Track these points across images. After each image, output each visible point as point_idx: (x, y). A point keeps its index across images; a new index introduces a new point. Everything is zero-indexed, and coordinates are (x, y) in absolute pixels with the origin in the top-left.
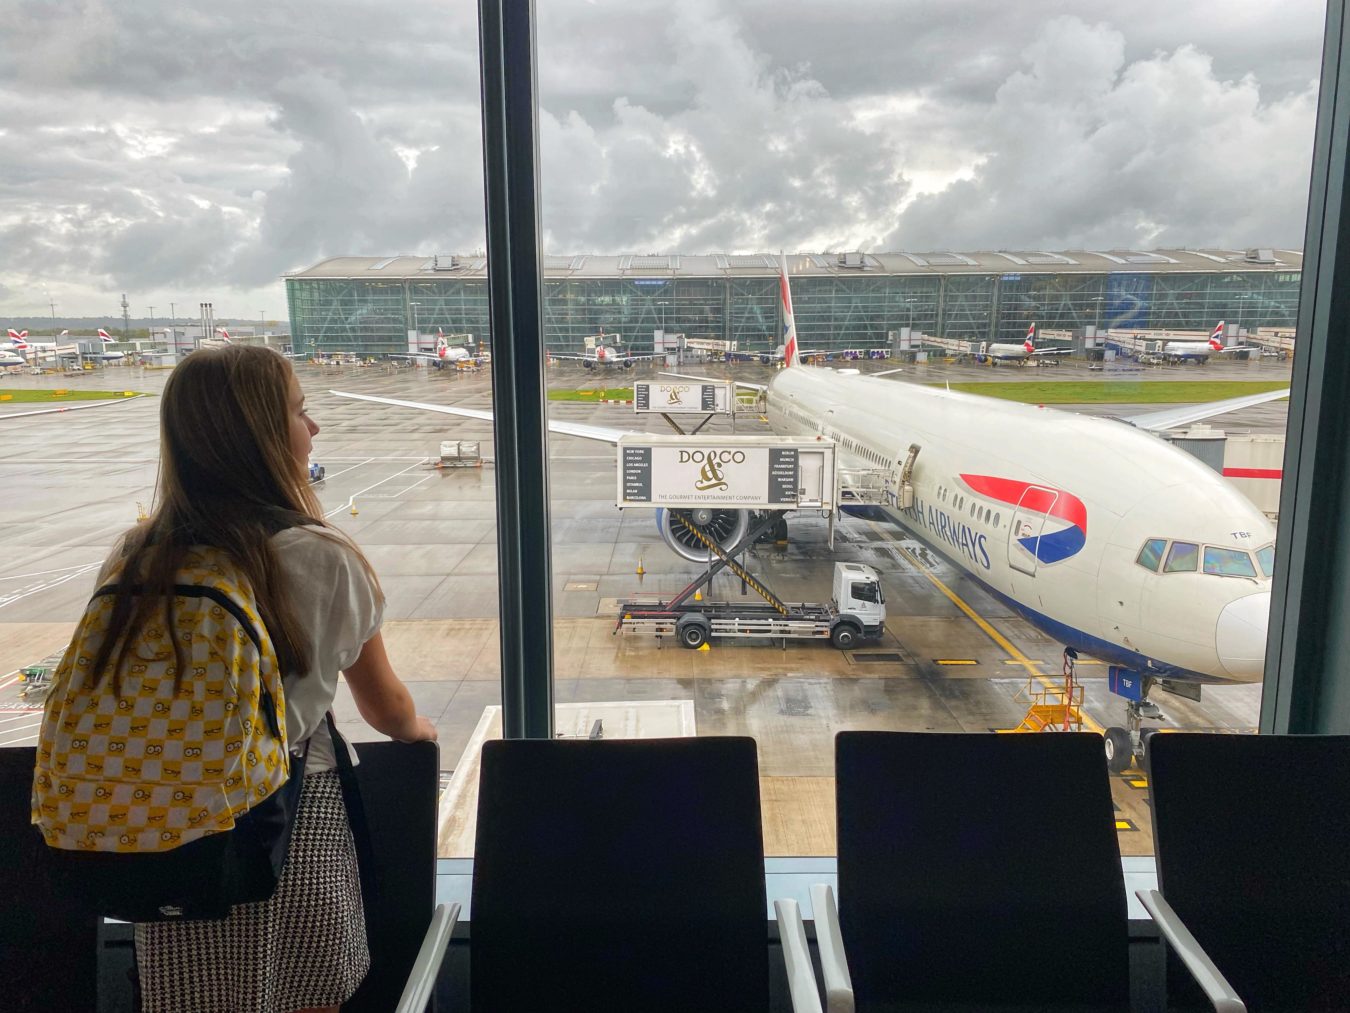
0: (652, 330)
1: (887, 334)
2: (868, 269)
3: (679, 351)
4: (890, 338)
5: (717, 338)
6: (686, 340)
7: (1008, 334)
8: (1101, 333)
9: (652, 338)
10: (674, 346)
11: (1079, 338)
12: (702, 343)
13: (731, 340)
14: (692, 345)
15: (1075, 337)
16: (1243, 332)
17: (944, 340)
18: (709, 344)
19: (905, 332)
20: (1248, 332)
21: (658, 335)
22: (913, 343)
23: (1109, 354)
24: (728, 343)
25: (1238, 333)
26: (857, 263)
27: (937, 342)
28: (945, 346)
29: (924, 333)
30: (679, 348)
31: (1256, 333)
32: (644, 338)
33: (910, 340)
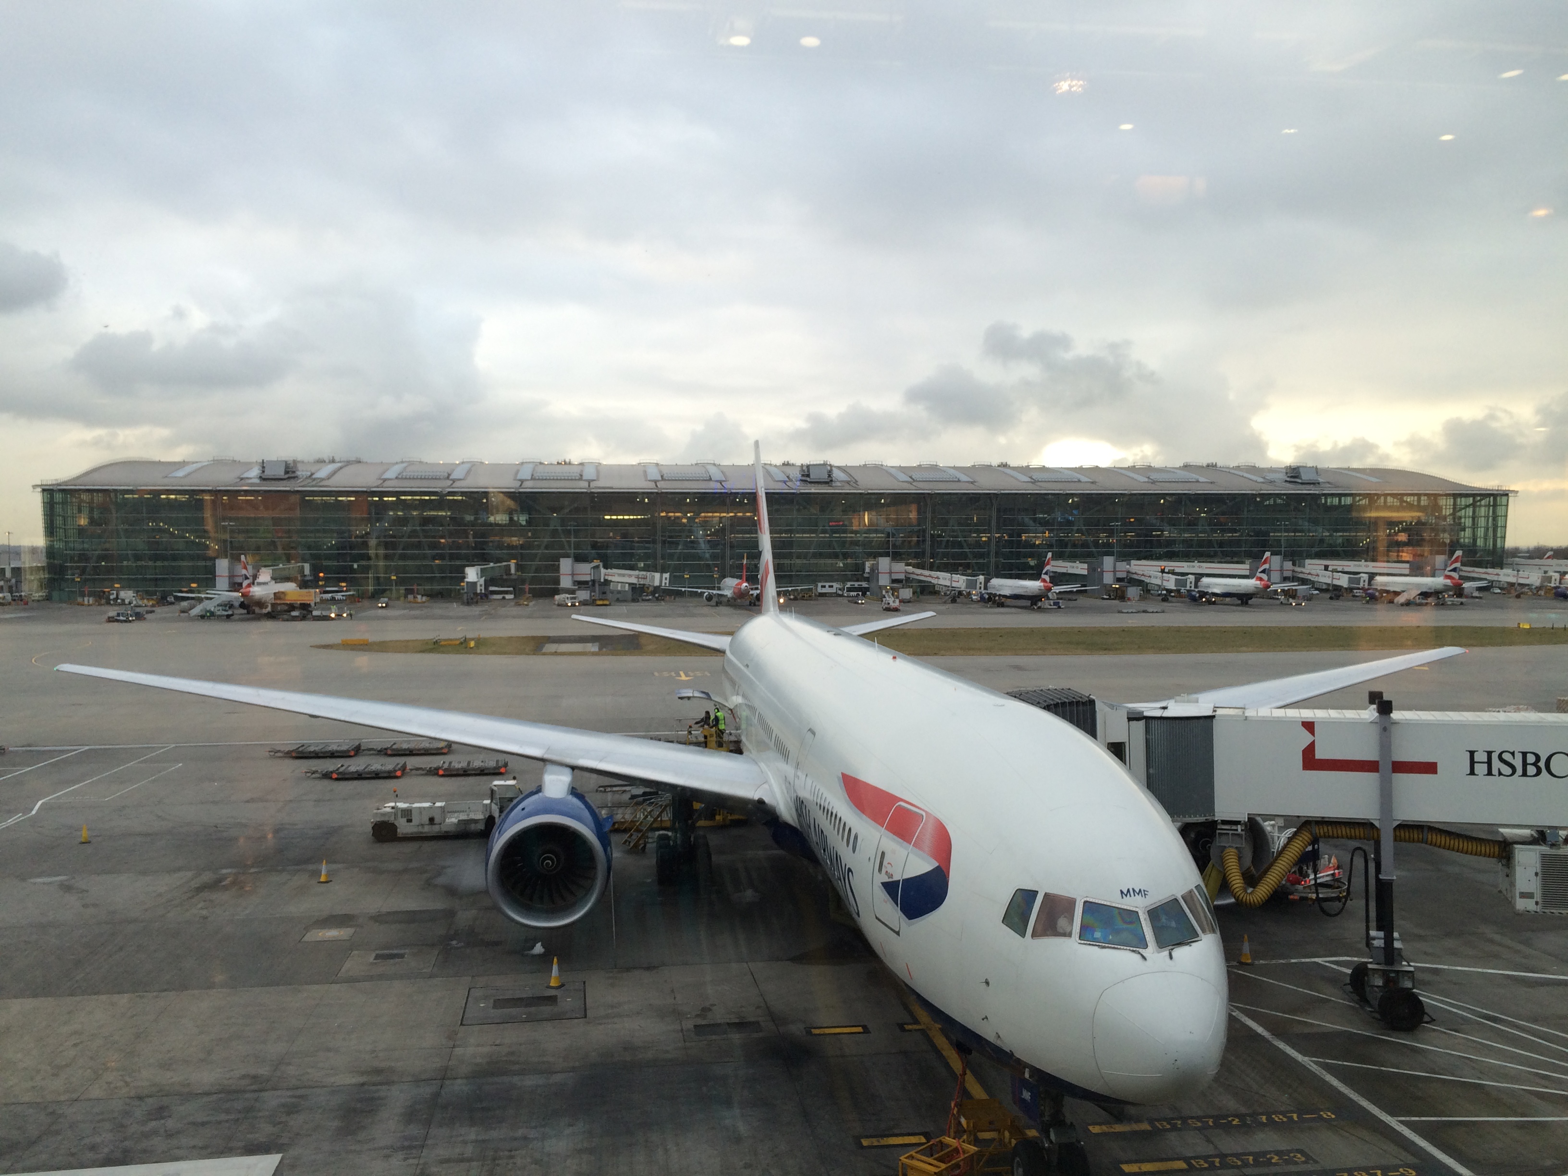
0: (557, 558)
1: (864, 564)
2: (839, 484)
3: (594, 585)
4: (867, 570)
5: (646, 569)
6: (603, 571)
7: (1011, 567)
8: (1122, 566)
9: (557, 569)
10: (587, 578)
11: (1095, 573)
12: (624, 575)
13: (663, 571)
14: (610, 578)
15: (1092, 570)
16: (1288, 565)
17: (933, 573)
18: (630, 576)
19: (884, 563)
20: (1294, 565)
21: (566, 565)
22: (895, 577)
23: (1133, 592)
24: (657, 575)
25: (1282, 567)
26: (824, 477)
27: (925, 575)
28: (934, 581)
29: (908, 565)
30: (594, 581)
31: (1304, 567)
32: (548, 569)
33: (890, 573)
